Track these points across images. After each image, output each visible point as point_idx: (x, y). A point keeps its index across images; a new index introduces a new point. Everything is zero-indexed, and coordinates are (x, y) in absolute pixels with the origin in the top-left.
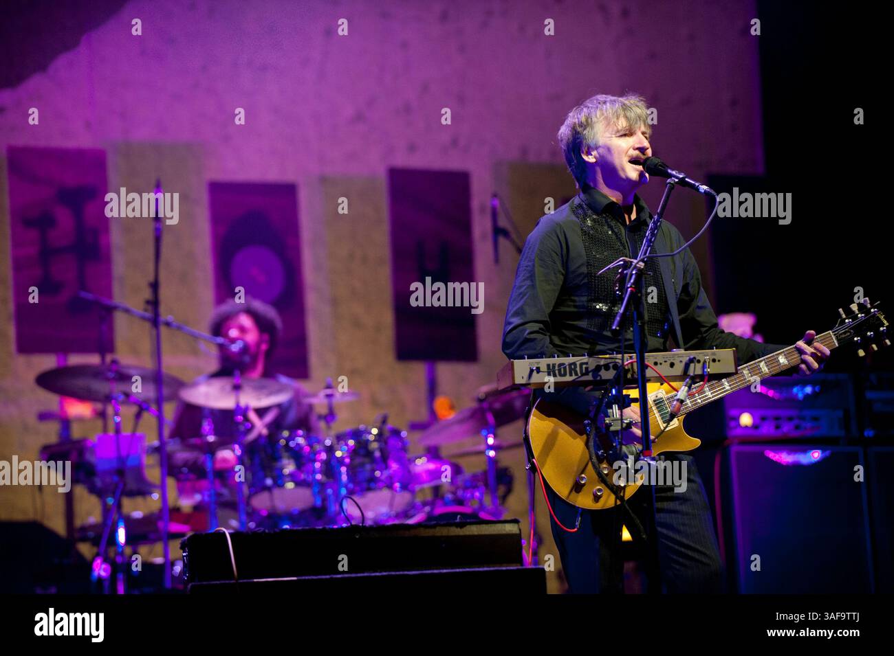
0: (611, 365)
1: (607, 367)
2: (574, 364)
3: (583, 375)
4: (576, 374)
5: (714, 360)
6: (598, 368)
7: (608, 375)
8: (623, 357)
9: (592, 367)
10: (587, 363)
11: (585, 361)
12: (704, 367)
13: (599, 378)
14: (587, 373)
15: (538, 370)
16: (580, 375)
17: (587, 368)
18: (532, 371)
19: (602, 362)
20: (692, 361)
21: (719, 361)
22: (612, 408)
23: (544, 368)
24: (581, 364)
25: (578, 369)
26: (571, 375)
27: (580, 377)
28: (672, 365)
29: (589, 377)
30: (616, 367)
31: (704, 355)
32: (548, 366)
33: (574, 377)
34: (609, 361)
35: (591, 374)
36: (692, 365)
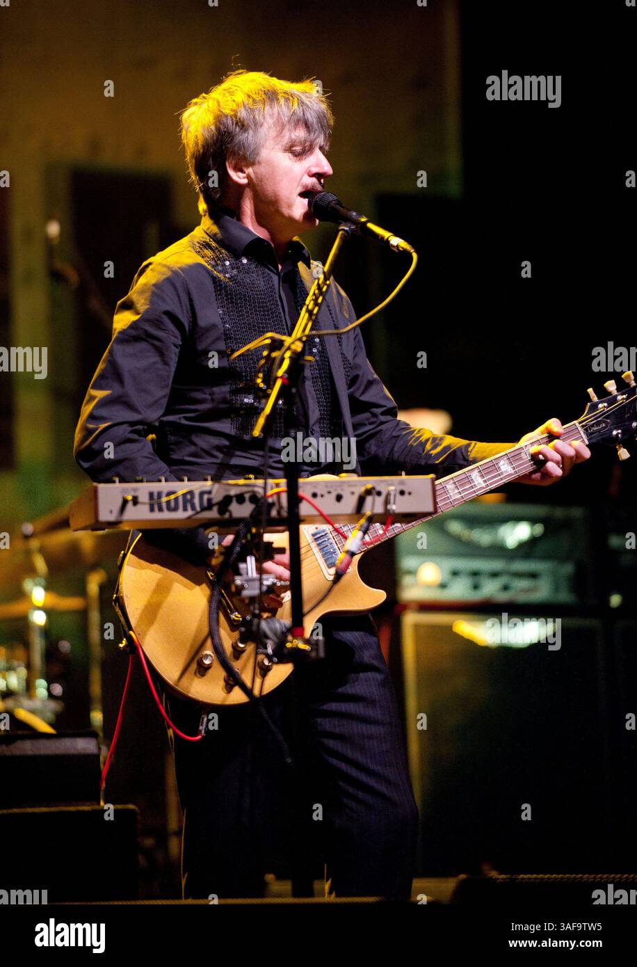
0: (247, 496)
1: (240, 499)
2: (191, 493)
3: (203, 509)
4: (193, 508)
5: (402, 493)
6: (227, 500)
7: (242, 511)
8: (265, 483)
9: (217, 496)
10: (209, 492)
11: (207, 489)
12: (387, 502)
13: (227, 515)
14: (210, 506)
15: (135, 501)
16: (198, 509)
17: (209, 500)
18: (125, 502)
19: (233, 492)
20: (369, 492)
21: (410, 494)
22: (245, 561)
23: (144, 498)
24: (202, 494)
25: (197, 501)
26: (185, 509)
27: (198, 513)
28: (339, 498)
29: (214, 514)
30: (254, 498)
31: (387, 484)
32: (151, 495)
33: (190, 513)
34: (245, 489)
35: (215, 509)
36: (369, 499)
